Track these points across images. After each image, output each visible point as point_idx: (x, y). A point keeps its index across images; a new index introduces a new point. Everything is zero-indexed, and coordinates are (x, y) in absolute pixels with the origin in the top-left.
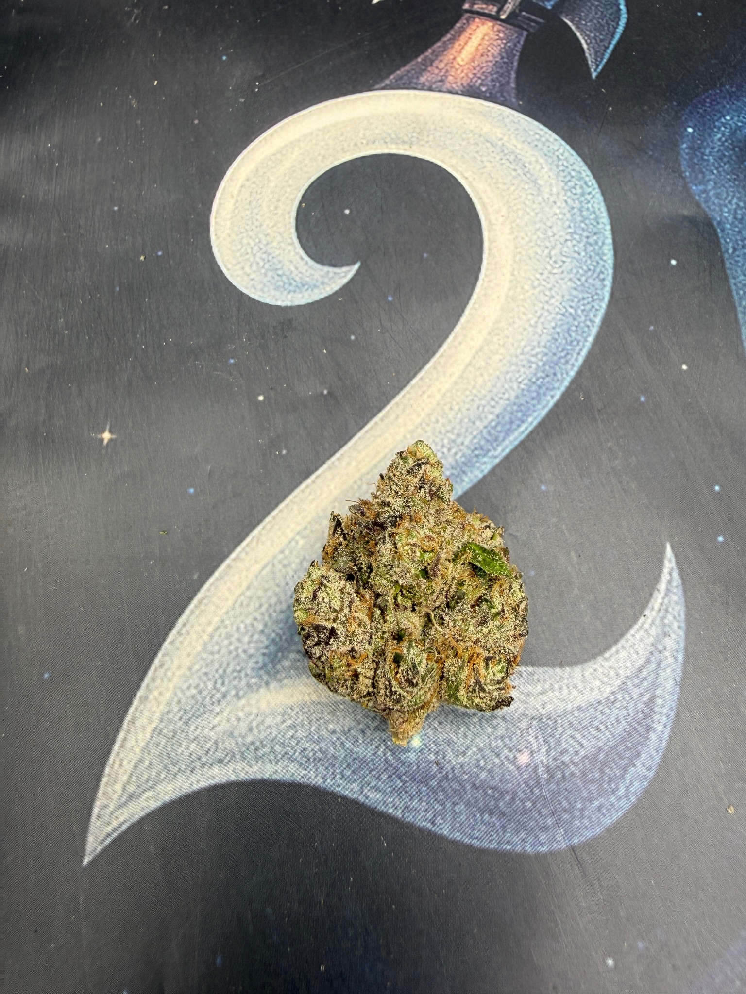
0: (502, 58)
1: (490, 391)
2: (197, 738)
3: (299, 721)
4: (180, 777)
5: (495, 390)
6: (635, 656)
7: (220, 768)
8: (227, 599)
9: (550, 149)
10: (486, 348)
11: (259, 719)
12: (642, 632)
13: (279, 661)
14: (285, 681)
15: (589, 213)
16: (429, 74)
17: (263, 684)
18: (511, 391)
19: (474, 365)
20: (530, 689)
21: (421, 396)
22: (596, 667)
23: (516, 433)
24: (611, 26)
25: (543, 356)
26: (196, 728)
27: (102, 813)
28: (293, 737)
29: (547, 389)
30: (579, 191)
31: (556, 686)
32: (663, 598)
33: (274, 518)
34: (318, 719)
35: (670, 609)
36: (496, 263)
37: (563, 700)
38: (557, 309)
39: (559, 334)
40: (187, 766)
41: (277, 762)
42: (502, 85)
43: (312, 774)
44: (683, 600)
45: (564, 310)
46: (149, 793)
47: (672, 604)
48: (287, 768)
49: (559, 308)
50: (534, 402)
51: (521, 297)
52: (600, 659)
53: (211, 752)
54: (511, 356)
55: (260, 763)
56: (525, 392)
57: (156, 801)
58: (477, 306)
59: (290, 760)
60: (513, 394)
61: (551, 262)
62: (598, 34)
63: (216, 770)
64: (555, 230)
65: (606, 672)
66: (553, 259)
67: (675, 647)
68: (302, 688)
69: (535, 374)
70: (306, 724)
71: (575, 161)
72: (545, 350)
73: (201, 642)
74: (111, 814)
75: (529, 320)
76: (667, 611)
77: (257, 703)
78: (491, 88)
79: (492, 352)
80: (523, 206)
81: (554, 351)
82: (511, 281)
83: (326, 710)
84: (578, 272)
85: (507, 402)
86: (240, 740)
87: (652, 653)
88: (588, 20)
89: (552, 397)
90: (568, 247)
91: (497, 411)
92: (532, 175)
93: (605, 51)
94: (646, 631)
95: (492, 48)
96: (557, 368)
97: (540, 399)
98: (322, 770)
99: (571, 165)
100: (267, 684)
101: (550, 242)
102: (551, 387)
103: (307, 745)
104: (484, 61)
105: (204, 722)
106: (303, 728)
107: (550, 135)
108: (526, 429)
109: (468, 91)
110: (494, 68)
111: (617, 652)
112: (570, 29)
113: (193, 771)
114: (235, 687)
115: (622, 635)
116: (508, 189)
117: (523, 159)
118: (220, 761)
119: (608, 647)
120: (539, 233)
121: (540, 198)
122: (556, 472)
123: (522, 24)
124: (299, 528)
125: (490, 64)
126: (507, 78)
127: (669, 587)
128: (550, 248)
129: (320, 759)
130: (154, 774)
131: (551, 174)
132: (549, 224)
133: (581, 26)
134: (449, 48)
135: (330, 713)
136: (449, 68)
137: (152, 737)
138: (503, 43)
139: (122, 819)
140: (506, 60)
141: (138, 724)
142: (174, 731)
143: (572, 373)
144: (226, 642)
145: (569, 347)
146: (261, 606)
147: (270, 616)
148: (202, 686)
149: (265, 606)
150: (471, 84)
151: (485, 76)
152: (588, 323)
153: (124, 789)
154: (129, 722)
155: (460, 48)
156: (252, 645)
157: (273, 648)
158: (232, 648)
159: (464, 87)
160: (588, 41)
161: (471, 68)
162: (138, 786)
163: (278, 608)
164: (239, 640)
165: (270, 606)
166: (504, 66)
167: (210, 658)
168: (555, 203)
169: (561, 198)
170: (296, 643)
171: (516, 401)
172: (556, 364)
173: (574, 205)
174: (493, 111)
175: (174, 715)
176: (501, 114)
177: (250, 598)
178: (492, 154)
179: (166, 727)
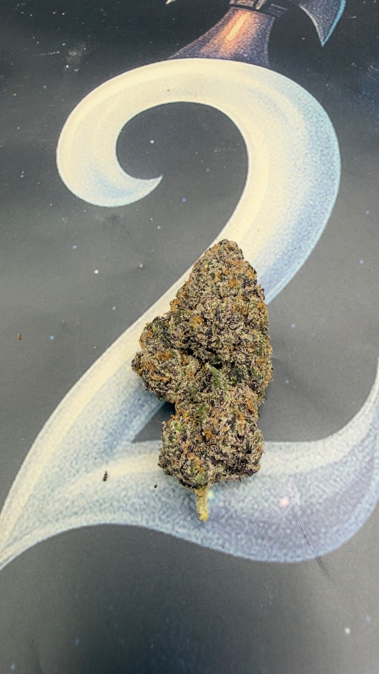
0: (258, 35)
1: (256, 261)
2: (60, 499)
3: (129, 485)
4: (49, 525)
5: (259, 259)
6: (359, 432)
7: (76, 518)
8: (78, 408)
9: (293, 93)
10: (252, 232)
12: (363, 417)
13: (115, 447)
14: (119, 460)
15: (322, 134)
16: (207, 48)
17: (104, 462)
18: (270, 260)
19: (244, 243)
20: (287, 456)
22: (332, 440)
23: (274, 290)
24: (334, 10)
25: (292, 235)
26: (59, 493)
28: (125, 496)
29: (295, 258)
30: (315, 120)
31: (306, 454)
34: (142, 484)
36: (257, 173)
37: (311, 462)
38: (301, 202)
39: (302, 219)
40: (53, 518)
41: (115, 513)
42: (258, 53)
43: (139, 519)
45: (306, 202)
46: (28, 536)
48: (122, 516)
49: (303, 201)
50: (286, 267)
51: (276, 195)
52: (335, 435)
53: (70, 508)
54: (270, 236)
55: (103, 514)
56: (280, 261)
57: (33, 541)
59: (123, 511)
60: (272, 263)
61: (296, 169)
62: (325, 16)
63: (73, 519)
64: (298, 147)
65: (340, 443)
66: (298, 167)
68: (131, 463)
69: (287, 248)
70: (134, 487)
72: (293, 231)
73: (61, 437)
74: (3, 551)
75: (282, 211)
78: (251, 55)
80: (276, 132)
81: (299, 231)
82: (269, 185)
83: (148, 477)
84: (315, 175)
85: (268, 268)
86: (89, 499)
87: (371, 430)
88: (317, 7)
89: (299, 263)
90: (308, 158)
92: (281, 111)
93: (330, 27)
94: (366, 416)
95: (251, 29)
96: (302, 243)
97: (290, 265)
98: (146, 516)
99: (309, 103)
100: (107, 462)
101: (295, 155)
102: (298, 256)
103: (135, 500)
104: (245, 38)
105: (64, 489)
106: (133, 489)
107: (293, 84)
108: (281, 286)
109: (234, 57)
110: (253, 42)
112: (306, 13)
113: (57, 520)
114: (85, 465)
115: (350, 419)
116: (264, 122)
117: (275, 101)
118: (76, 513)
120: (287, 150)
121: (287, 126)
122: (302, 315)
123: (271, 12)
125: (250, 40)
126: (262, 48)
128: (295, 160)
129: (144, 509)
130: (31, 524)
131: (294, 110)
132: (294, 143)
133: (313, 11)
134: (220, 31)
135: (150, 479)
136: (220, 43)
137: (29, 500)
138: (258, 26)
139: (9, 554)
140: (260, 37)
141: (19, 492)
142: (44, 496)
143: (313, 246)
144: (78, 436)
145: (310, 228)
146: (101, 411)
147: (108, 418)
148: (62, 465)
149: (104, 412)
150: (237, 53)
151: (246, 47)
152: (323, 210)
153: (11, 535)
154: (13, 491)
155: (228, 30)
156: (96, 437)
157: (110, 439)
158: (82, 440)
159: (232, 55)
160: (318, 21)
161: (236, 42)
162: (20, 532)
163: (113, 412)
164: (87, 434)
165: (108, 411)
166: (260, 40)
167: (68, 447)
168: (298, 129)
169: (302, 125)
170: (126, 435)
171: (274, 267)
172: (301, 240)
173: (312, 130)
174: (253, 69)
175: (44, 485)
176: (258, 71)
177: (94, 407)
178: (252, 99)
179: (39, 493)
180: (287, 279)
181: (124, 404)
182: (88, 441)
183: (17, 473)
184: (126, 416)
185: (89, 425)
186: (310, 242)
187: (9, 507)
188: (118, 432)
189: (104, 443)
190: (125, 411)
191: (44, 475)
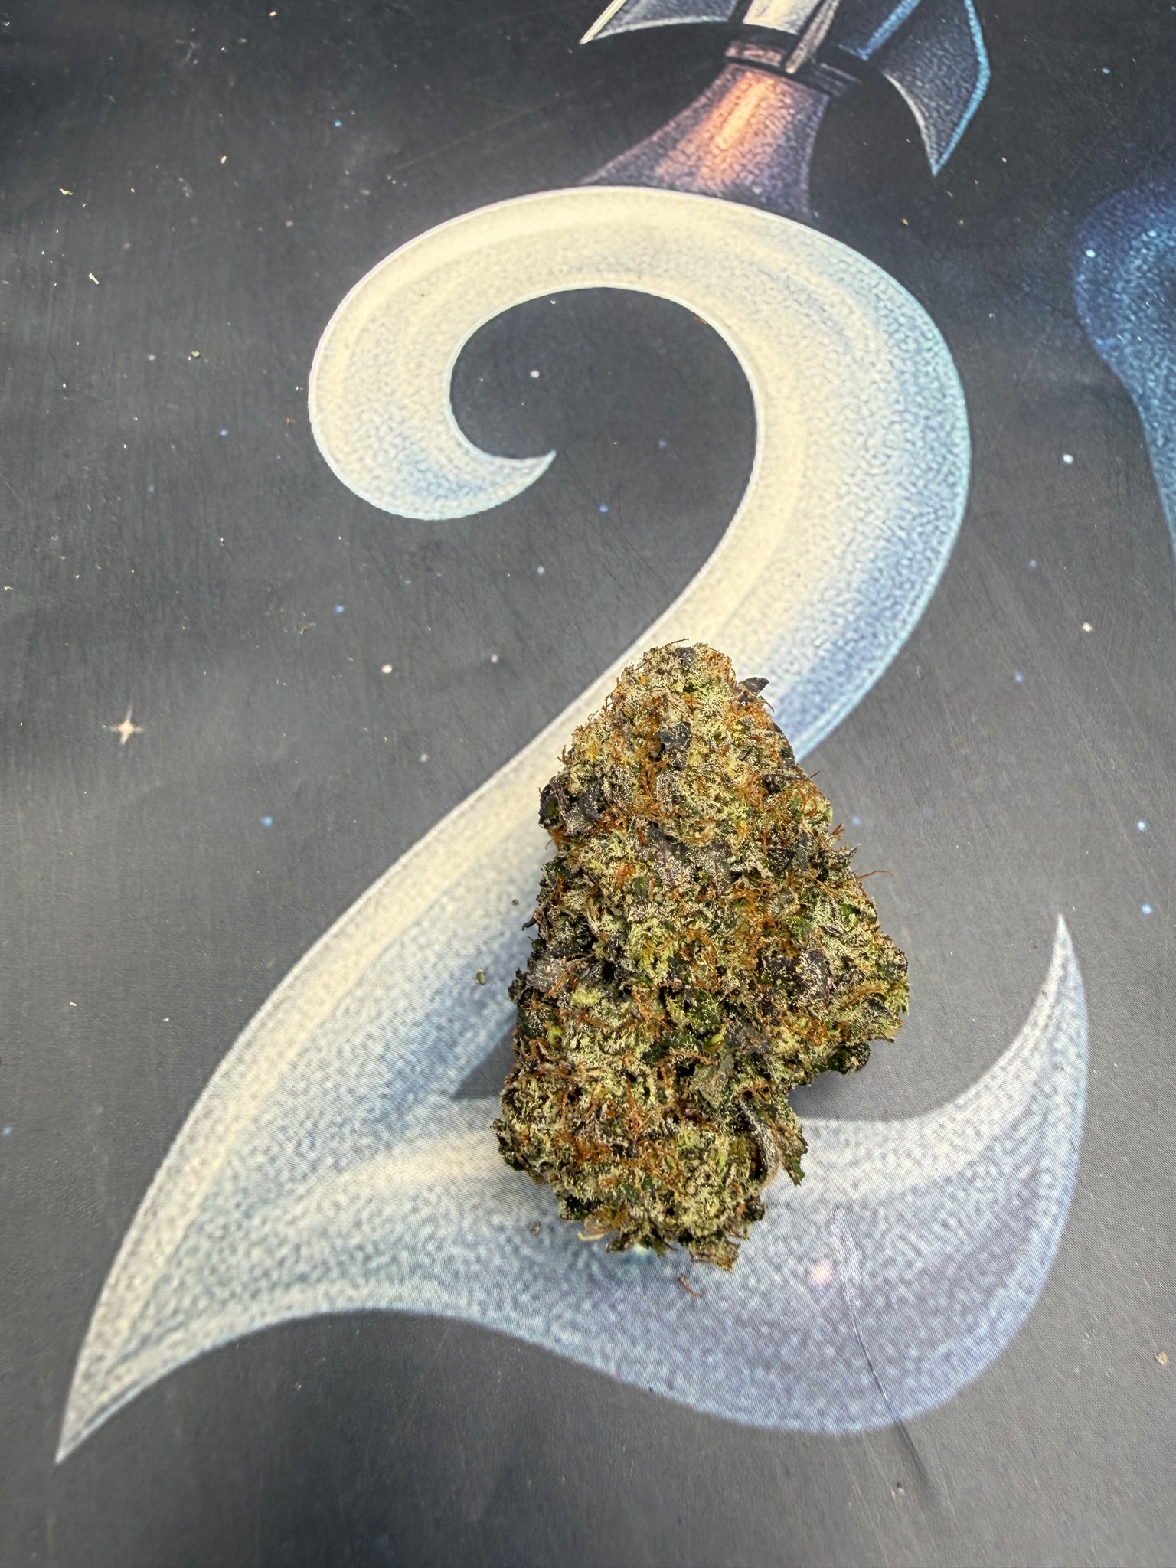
0: (789, 139)
1: (769, 659)
2: (264, 1239)
3: (442, 1210)
4: (233, 1307)
5: (776, 657)
6: (1006, 1103)
7: (303, 1291)
8: (322, 1003)
9: (864, 284)
10: (761, 590)
11: (372, 1206)
12: (1018, 1063)
13: (410, 1107)
14: (420, 1143)
15: (928, 380)
16: (670, 163)
17: (381, 1147)
18: (803, 661)
19: (743, 617)
20: (833, 1156)
22: (941, 1120)
24: (963, 90)
25: (855, 606)
26: (264, 1222)
27: (93, 1370)
28: (431, 1237)
29: (863, 659)
30: (912, 346)
31: (877, 1152)
32: (1053, 1007)
33: (405, 867)
34: (475, 1207)
35: (1064, 1026)
36: (777, 458)
37: (889, 1177)
38: (878, 532)
39: (881, 571)
40: (245, 1286)
41: (402, 1281)
42: (786, 185)
43: (463, 1301)
44: (1084, 1012)
45: (889, 533)
46: (177, 1336)
47: (1068, 1016)
48: (420, 1291)
49: (880, 529)
50: (841, 679)
51: (819, 511)
52: (949, 1108)
53: (288, 1264)
54: (803, 603)
55: (372, 1282)
56: (827, 663)
57: (189, 1349)
58: (746, 524)
59: (424, 1277)
60: (807, 666)
61: (868, 457)
62: (941, 103)
63: (296, 1295)
64: (873, 406)
65: (959, 1129)
66: (869, 453)
67: (1072, 1088)
68: (448, 1153)
70: (454, 1214)
71: (905, 302)
72: (860, 597)
73: (275, 1074)
74: (109, 1372)
75: (832, 548)
76: (1058, 1028)
77: (370, 1178)
78: (769, 189)
79: (771, 596)
80: (821, 369)
81: (873, 597)
82: (803, 487)
83: (489, 1192)
84: (912, 472)
85: (797, 678)
86: (339, 1243)
87: (1034, 1098)
88: (926, 80)
89: (871, 672)
90: (893, 434)
92: (836, 323)
93: (953, 130)
94: (1025, 1062)
95: (773, 123)
96: (878, 625)
97: (851, 674)
98: (480, 1295)
99: (899, 307)
100: (389, 1147)
101: (865, 424)
102: (869, 655)
103: (455, 1251)
104: (758, 145)
105: (278, 1212)
106: (450, 1222)
107: (864, 264)
108: (828, 723)
109: (732, 192)
110: (775, 157)
111: (978, 1095)
112: (898, 92)
113: (254, 1295)
114: (333, 1152)
115: (985, 1068)
116: (796, 344)
117: (821, 298)
118: (303, 1278)
119: (964, 1087)
120: (848, 412)
121: (848, 358)
122: (878, 795)
123: (821, 84)
124: (446, 884)
125: (768, 150)
126: (795, 174)
127: (1063, 990)
128: (866, 435)
129: (477, 1275)
130: (187, 1302)
131: (866, 321)
132: (864, 397)
133: (915, 90)
135: (495, 1196)
136: (701, 155)
137: (186, 1237)
138: (789, 114)
139: (127, 1380)
140: (793, 144)
141: (162, 1214)
142: (225, 1227)
143: (904, 635)
144: (319, 1075)
145: (898, 593)
146: (379, 1014)
147: (395, 1031)
148: (275, 1149)
149: (387, 1014)
150: (738, 182)
151: (759, 169)
152: (930, 554)
153: (134, 1326)
154: (146, 1212)
156: (363, 1080)
157: (399, 1086)
158: (329, 1085)
159: (726, 186)
160: (926, 114)
161: (738, 154)
162: (159, 1323)
163: (409, 1018)
164: (341, 1071)
165: (396, 1014)
166: (792, 152)
167: (291, 1102)
168: (873, 364)
169: (884, 356)
170: (439, 1078)
171: (813, 676)
172: (877, 618)
173: (905, 369)
174: (772, 226)
175: (227, 1199)
176: (785, 231)
177: (362, 1001)
178: (771, 292)
179: (211, 1221)
180: (843, 706)
181: (438, 999)
182: (343, 1090)
183: (158, 1165)
184: (440, 1028)
185: (347, 1048)
186: (898, 624)
187: (133, 1253)
188: (418, 1068)
189: (384, 1096)
190: (439, 1015)
191: (229, 1173)
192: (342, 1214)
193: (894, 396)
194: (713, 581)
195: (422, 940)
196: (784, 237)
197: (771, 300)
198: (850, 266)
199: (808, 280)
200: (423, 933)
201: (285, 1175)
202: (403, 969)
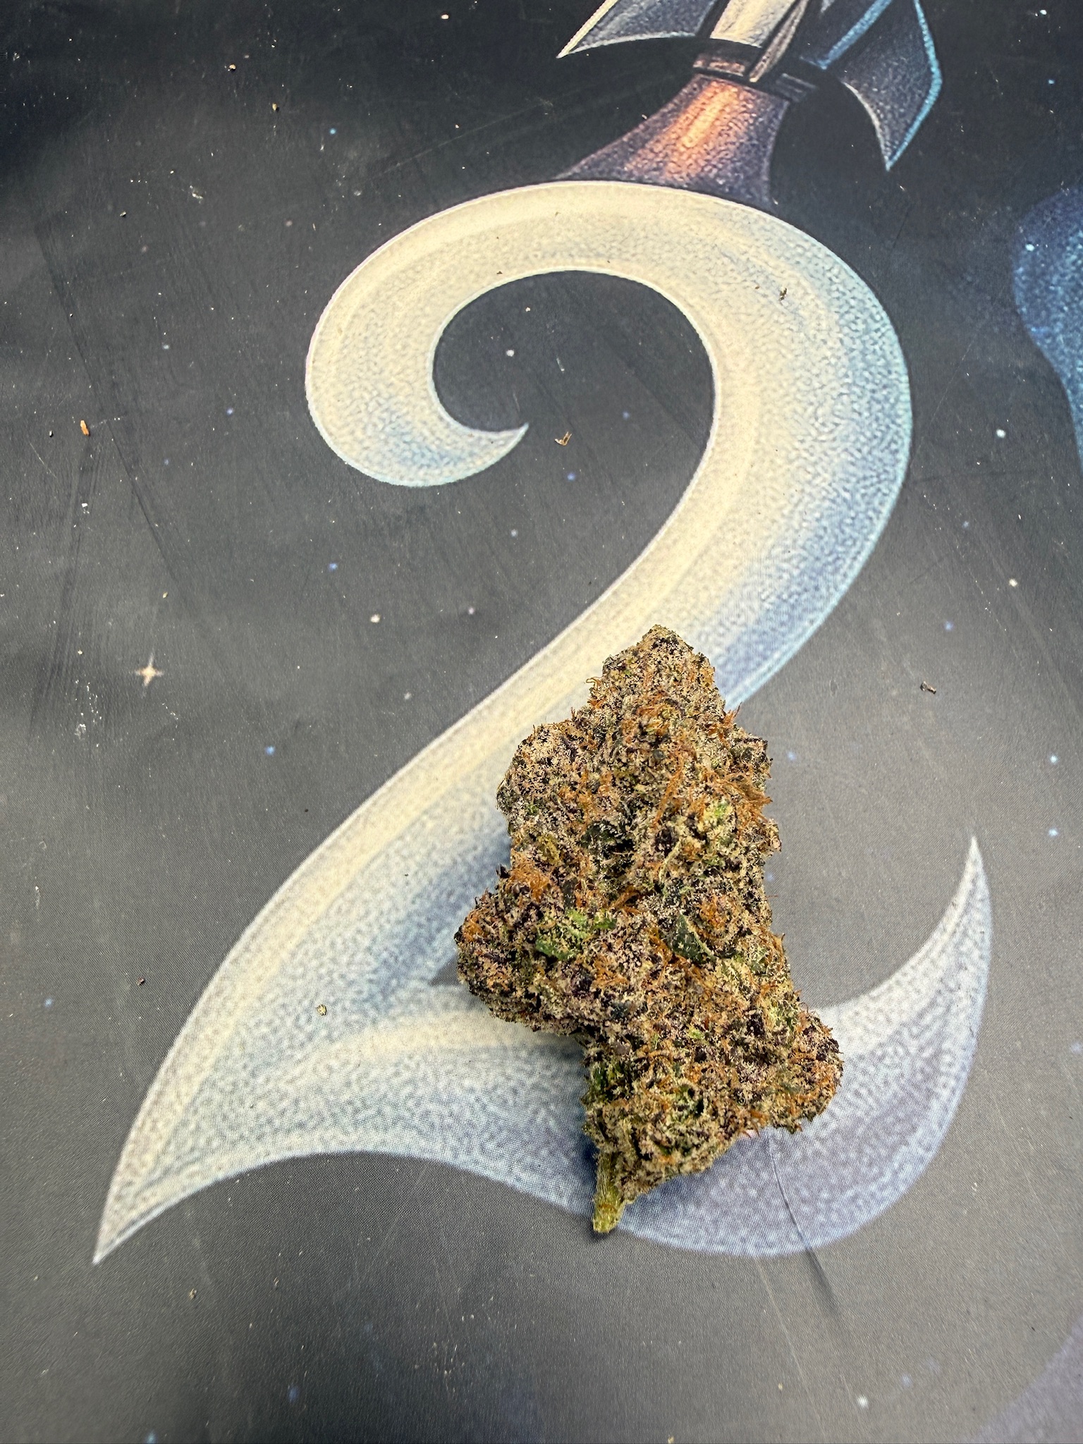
0: (751, 139)
1: (718, 613)
2: (268, 1094)
4: (241, 1147)
5: (725, 611)
6: (914, 996)
8: (317, 903)
9: (817, 268)
10: (714, 551)
11: (361, 1070)
13: (393, 991)
14: (401, 1020)
15: (875, 357)
17: (369, 1022)
18: (750, 613)
19: (696, 574)
21: (614, 617)
22: (856, 1008)
23: (754, 676)
24: (917, 95)
25: (800, 562)
26: (268, 1080)
27: (123, 1192)
28: (410, 1096)
29: (804, 610)
30: (861, 327)
32: (961, 916)
35: (970, 932)
36: (733, 426)
38: (824, 493)
39: (825, 529)
41: (386, 1129)
42: (748, 178)
43: (438, 1146)
44: (989, 919)
45: (835, 494)
49: (828, 492)
50: (783, 629)
51: (770, 474)
52: (864, 998)
53: (288, 1114)
54: (752, 560)
56: (771, 615)
58: (702, 488)
60: (753, 618)
61: (817, 424)
62: (896, 106)
64: (824, 379)
66: (821, 420)
67: (974, 984)
69: (788, 588)
71: (856, 286)
72: (804, 553)
74: (137, 1194)
75: (780, 509)
78: (732, 180)
79: (723, 555)
80: (776, 345)
81: (817, 554)
84: (857, 440)
85: (744, 629)
87: (939, 991)
88: (881, 87)
90: (842, 404)
91: (727, 641)
93: (906, 130)
94: (933, 962)
95: (736, 124)
97: (793, 625)
99: (850, 290)
100: (374, 1022)
101: (816, 396)
102: (810, 607)
104: (722, 143)
105: (279, 1073)
107: (819, 249)
108: (770, 670)
109: (696, 183)
110: (738, 152)
111: (890, 989)
112: (856, 98)
114: (327, 1026)
115: (898, 966)
116: (754, 322)
117: (778, 280)
120: (800, 384)
121: (802, 335)
122: (812, 733)
123: (782, 91)
124: (427, 804)
125: (732, 147)
126: (756, 168)
127: (970, 901)
128: (816, 405)
130: (202, 1141)
131: (819, 302)
132: (815, 371)
133: (871, 95)
134: (670, 123)
136: (669, 152)
137: (201, 1091)
138: (751, 117)
140: (755, 142)
142: (234, 1084)
143: (843, 588)
144: (315, 963)
145: (840, 549)
146: (367, 913)
147: (381, 927)
149: (374, 914)
150: (702, 175)
151: (723, 164)
152: (871, 513)
153: (157, 1161)
154: (167, 1070)
155: (687, 122)
156: (353, 968)
157: (384, 973)
158: (323, 971)
159: (693, 177)
160: (882, 116)
161: (703, 151)
162: (179, 1157)
163: (393, 917)
164: (334, 960)
165: (382, 913)
166: (753, 151)
167: (291, 984)
168: (825, 342)
169: (835, 335)
170: (418, 967)
171: (759, 628)
172: (820, 573)
173: (854, 347)
174: (735, 212)
175: (236, 1061)
176: (746, 218)
177: (352, 902)
178: (730, 274)
179: (222, 1079)
180: (784, 654)
181: (418, 901)
182: (335, 976)
184: (420, 926)
185: (339, 941)
186: (838, 578)
187: (156, 1102)
188: (401, 959)
189: (371, 981)
190: (419, 915)
191: (238, 1040)
192: (334, 1075)
193: (843, 370)
194: (669, 542)
195: (405, 852)
196: (745, 222)
197: (731, 281)
198: (805, 250)
199: (766, 263)
200: (407, 845)
201: (286, 1043)
202: (388, 876)
